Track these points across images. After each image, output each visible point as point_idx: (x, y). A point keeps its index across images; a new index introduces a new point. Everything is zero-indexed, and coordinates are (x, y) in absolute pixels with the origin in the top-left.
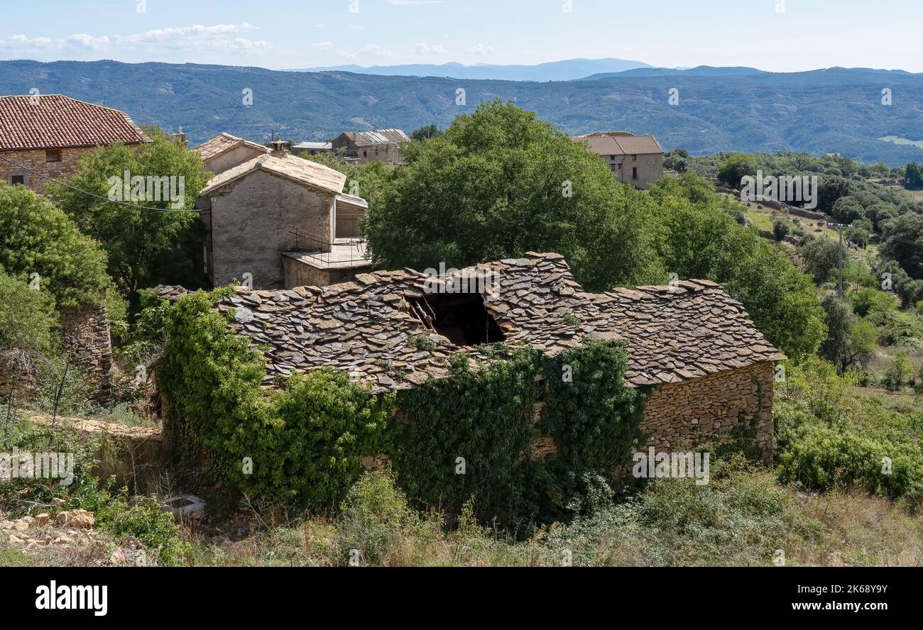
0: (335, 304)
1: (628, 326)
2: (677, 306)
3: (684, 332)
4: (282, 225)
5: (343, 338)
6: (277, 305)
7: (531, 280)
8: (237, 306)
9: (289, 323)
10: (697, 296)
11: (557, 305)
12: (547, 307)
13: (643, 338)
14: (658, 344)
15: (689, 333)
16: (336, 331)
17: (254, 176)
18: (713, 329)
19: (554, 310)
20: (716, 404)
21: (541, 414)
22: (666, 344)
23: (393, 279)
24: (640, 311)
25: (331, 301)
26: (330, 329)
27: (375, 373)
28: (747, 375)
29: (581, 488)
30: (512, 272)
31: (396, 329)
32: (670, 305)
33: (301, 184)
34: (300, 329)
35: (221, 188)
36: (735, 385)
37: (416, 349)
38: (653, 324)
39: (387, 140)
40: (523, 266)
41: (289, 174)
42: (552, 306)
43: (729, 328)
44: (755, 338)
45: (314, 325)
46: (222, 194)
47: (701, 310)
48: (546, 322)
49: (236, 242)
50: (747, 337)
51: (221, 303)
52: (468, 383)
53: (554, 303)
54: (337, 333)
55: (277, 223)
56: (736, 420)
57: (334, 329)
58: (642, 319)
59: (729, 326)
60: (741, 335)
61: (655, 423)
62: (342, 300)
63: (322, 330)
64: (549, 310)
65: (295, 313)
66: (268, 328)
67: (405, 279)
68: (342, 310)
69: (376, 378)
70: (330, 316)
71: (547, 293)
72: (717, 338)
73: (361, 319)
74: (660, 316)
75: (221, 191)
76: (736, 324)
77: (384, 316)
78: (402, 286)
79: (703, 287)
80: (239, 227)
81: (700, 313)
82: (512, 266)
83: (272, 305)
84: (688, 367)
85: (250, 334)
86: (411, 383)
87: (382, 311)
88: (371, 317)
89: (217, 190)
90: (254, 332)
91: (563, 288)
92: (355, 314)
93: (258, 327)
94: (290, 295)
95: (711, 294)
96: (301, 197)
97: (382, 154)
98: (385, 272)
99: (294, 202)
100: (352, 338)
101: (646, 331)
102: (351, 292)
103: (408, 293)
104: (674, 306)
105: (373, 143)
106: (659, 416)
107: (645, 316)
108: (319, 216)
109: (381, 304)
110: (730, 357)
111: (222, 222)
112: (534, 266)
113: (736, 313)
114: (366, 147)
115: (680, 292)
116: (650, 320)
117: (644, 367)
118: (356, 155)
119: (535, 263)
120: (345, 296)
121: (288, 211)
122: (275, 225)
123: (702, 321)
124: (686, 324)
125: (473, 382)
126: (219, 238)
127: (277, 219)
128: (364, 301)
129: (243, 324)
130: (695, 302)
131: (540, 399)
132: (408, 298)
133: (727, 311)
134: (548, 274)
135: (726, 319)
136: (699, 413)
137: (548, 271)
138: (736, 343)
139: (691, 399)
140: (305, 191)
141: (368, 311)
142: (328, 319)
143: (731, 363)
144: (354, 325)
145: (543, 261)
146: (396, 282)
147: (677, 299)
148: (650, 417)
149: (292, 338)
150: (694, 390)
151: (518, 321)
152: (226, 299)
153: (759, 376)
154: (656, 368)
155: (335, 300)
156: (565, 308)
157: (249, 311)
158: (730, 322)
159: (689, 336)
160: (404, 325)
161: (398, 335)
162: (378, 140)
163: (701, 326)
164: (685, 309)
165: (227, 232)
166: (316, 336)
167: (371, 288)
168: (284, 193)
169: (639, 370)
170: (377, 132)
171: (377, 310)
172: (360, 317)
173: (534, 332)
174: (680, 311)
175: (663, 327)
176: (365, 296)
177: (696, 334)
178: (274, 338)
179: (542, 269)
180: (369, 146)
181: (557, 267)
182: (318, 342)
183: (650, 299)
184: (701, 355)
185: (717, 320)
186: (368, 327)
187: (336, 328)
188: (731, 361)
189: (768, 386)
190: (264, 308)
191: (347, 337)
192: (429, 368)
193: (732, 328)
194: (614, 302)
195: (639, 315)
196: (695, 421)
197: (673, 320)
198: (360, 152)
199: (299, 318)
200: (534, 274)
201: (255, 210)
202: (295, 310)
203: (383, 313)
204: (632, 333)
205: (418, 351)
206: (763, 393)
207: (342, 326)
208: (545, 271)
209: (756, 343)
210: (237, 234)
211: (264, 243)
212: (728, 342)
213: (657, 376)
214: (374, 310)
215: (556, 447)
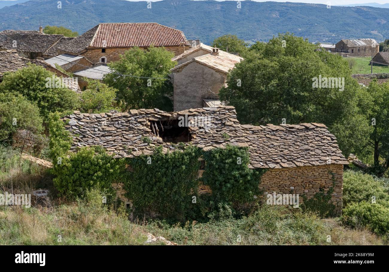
0: (116, 121)
1: (264, 142)
2: (297, 135)
3: (295, 147)
4: (204, 87)
5: (114, 135)
6: (90, 119)
7: (214, 118)
8: (71, 119)
9: (92, 127)
10: (310, 131)
11: (223, 129)
12: (217, 129)
13: (270, 147)
14: (276, 151)
15: (298, 147)
16: (112, 132)
17: (192, 64)
18: (312, 147)
19: (220, 131)
20: (305, 181)
21: (203, 175)
22: (282, 151)
23: (145, 113)
24: (275, 135)
25: (114, 120)
26: (110, 131)
27: (119, 150)
28: (325, 169)
29: (217, 209)
30: (206, 113)
31: (138, 133)
32: (293, 134)
33: (212, 69)
34: (96, 130)
35: (178, 68)
36: (318, 173)
37: (143, 142)
38: (279, 142)
39: (365, 44)
40: (212, 111)
41: (207, 64)
42: (220, 129)
43: (321, 147)
44: (336, 153)
45: (103, 129)
46: (178, 72)
47: (309, 137)
48: (213, 136)
49: (184, 93)
50: (330, 152)
51: (66, 117)
52: (160, 158)
53: (221, 128)
54: (112, 133)
55: (202, 86)
56: (318, 190)
57: (111, 131)
58: (274, 139)
59: (322, 146)
60: (327, 151)
61: (268, 186)
62: (120, 119)
63: (106, 131)
64: (217, 131)
65: (96, 123)
66: (81, 128)
67: (151, 113)
68: (118, 124)
69: (119, 151)
70: (112, 126)
71: (219, 124)
72: (312, 151)
73: (125, 128)
74: (285, 139)
75: (178, 70)
76: (327, 145)
77: (136, 128)
78: (149, 116)
79: (315, 127)
80: (185, 86)
81: (309, 139)
82: (207, 110)
83: (88, 119)
84: (289, 163)
85: (72, 130)
86: (134, 155)
87: (136, 125)
88: (130, 127)
89: (176, 69)
90: (75, 129)
91: (228, 122)
92: (123, 126)
93: (77, 128)
94: (97, 116)
95: (318, 130)
96: (212, 74)
97: (362, 52)
98: (144, 110)
99: (209, 76)
100: (118, 135)
101: (272, 144)
102: (124, 117)
103: (150, 119)
104: (295, 135)
105: (357, 46)
106: (270, 183)
107: (276, 138)
108: (220, 83)
109: (136, 122)
110: (315, 160)
111: (178, 84)
112: (217, 112)
113: (329, 140)
114: (354, 47)
115: (301, 128)
116: (278, 140)
117: (263, 160)
118: (348, 52)
119: (218, 110)
120: (122, 118)
121: (206, 80)
122: (200, 87)
123: (307, 142)
124: (298, 143)
125: (162, 158)
126: (177, 91)
127: (201, 84)
128: (129, 121)
129: (71, 126)
130: (307, 133)
131: (203, 169)
132: (150, 121)
133: (324, 139)
134: (223, 115)
135: (322, 142)
136: (295, 184)
137: (224, 114)
138: (322, 154)
139: (289, 177)
140: (214, 71)
141: (129, 125)
142: (110, 127)
143: (314, 163)
144: (121, 130)
145: (223, 109)
146: (147, 114)
147: (298, 131)
148: (265, 183)
149: (91, 133)
150: (291, 173)
151: (199, 134)
152: (68, 116)
153: (333, 171)
154: (269, 161)
155: (116, 119)
156: (225, 131)
157: (76, 121)
158: (323, 144)
159: (296, 148)
160: (142, 132)
161: (139, 135)
162: (360, 44)
163: (306, 145)
164: (300, 136)
165: (180, 88)
166: (103, 133)
167: (135, 115)
168: (205, 72)
169: (259, 161)
170: (360, 40)
171: (134, 125)
172: (125, 127)
173: (204, 140)
174: (297, 137)
175: (283, 143)
176: (130, 119)
177: (302, 148)
178: (83, 132)
179: (221, 113)
180: (355, 47)
181: (229, 112)
182: (103, 136)
183: (283, 130)
184: (298, 158)
185: (316, 143)
186: (127, 131)
187: (112, 131)
188: (314, 162)
189: (339, 176)
190: (83, 120)
191: (116, 135)
192: (145, 150)
193: (324, 147)
194: (262, 130)
195: (273, 137)
196: (292, 188)
197: (291, 140)
198: (350, 50)
199: (98, 125)
200: (216, 115)
201: (192, 79)
202: (97, 122)
203: (135, 126)
204: (264, 145)
205: (143, 143)
206: (336, 179)
207: (116, 130)
208: (222, 114)
209: (335, 155)
210: (184, 90)
211: (195, 95)
212: (317, 153)
213: (269, 165)
214: (132, 125)
215: (211, 191)
